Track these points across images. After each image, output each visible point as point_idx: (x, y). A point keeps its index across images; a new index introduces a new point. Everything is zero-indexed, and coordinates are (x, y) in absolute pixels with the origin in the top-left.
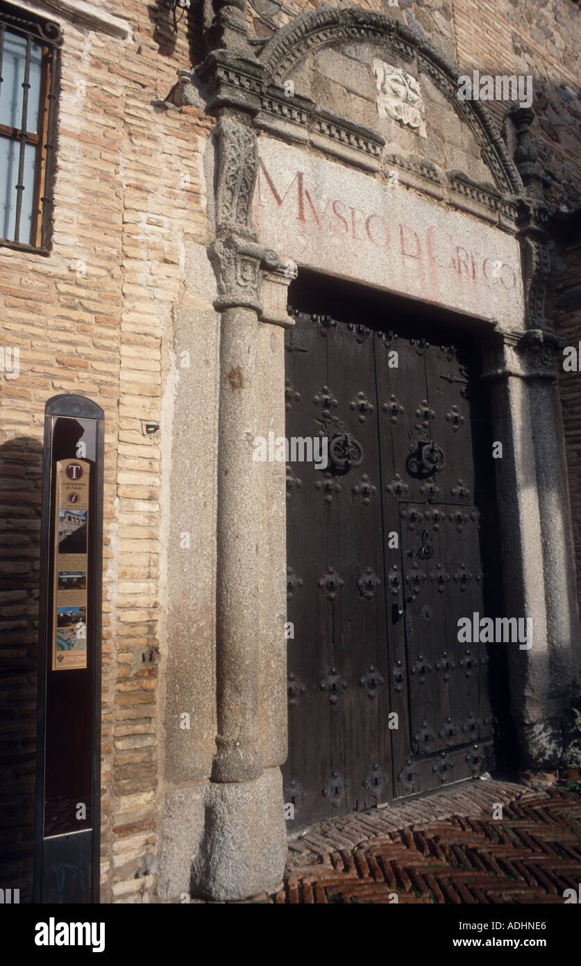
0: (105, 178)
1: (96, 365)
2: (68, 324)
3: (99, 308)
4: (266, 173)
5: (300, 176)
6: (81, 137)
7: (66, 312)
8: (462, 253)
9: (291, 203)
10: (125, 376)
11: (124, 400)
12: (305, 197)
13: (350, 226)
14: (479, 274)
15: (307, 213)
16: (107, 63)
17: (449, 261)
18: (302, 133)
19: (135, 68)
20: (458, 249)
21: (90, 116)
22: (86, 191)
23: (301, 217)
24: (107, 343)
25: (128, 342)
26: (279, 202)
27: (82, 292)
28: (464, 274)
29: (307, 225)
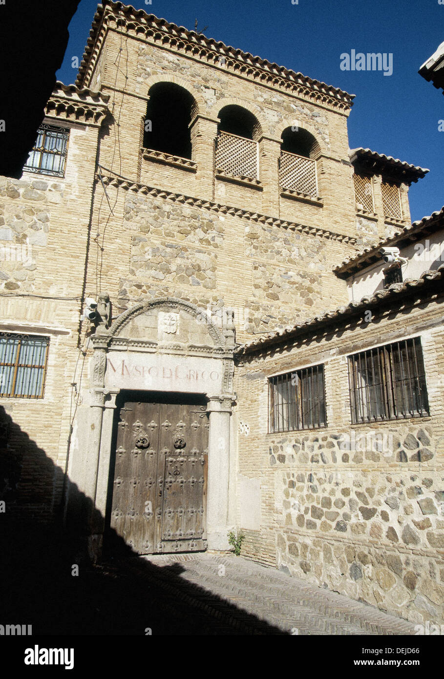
0: (61, 375)
1: (54, 426)
2: (47, 416)
3: (57, 411)
4: (111, 363)
5: (123, 361)
6: (54, 366)
7: (47, 413)
8: (192, 372)
9: (119, 371)
10: (62, 428)
11: (62, 434)
12: (125, 367)
13: (142, 373)
14: (199, 378)
15: (125, 372)
16: (63, 343)
17: (185, 376)
18: (125, 348)
19: (71, 342)
20: (190, 371)
21: (57, 359)
22: (54, 381)
23: (123, 374)
24: (58, 420)
25: (64, 419)
26: (115, 370)
27: (51, 408)
28: (192, 379)
29: (124, 376)
